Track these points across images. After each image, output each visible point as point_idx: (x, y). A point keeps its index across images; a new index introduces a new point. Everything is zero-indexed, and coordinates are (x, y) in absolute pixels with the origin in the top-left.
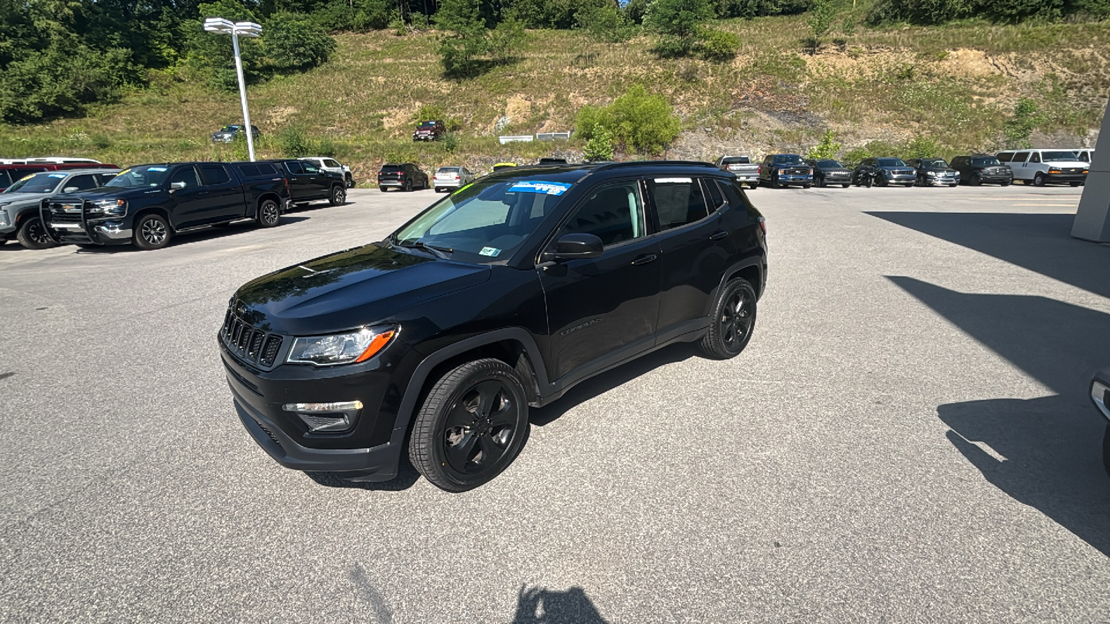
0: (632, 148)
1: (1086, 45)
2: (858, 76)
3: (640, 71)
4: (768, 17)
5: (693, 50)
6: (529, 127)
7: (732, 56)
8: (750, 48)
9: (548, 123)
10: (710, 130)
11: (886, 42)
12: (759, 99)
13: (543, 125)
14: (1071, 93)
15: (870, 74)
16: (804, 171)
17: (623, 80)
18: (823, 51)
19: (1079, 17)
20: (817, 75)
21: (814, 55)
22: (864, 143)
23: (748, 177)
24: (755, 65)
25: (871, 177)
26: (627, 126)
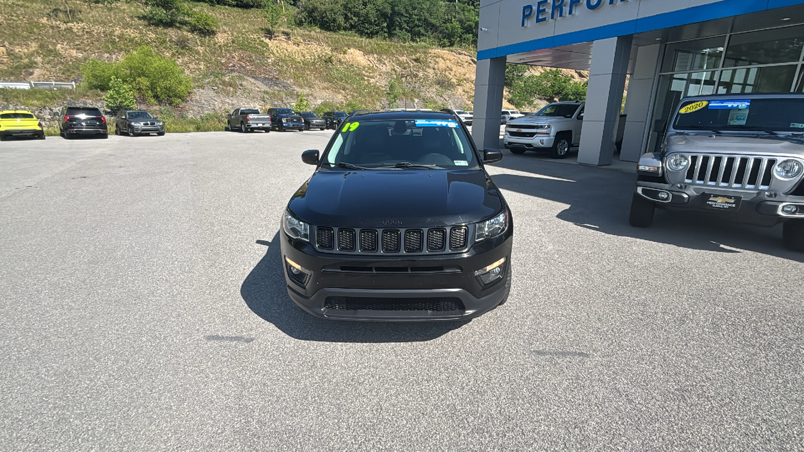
0: (153, 100)
1: (403, 56)
2: (303, 58)
3: (131, 33)
4: (227, 7)
5: (180, 23)
6: (12, 74)
7: (213, 33)
8: (226, 29)
9: (37, 72)
10: (216, 88)
11: (313, 38)
12: (243, 67)
13: (32, 74)
14: (404, 79)
15: (309, 58)
16: (299, 120)
17: (117, 40)
18: (278, 38)
19: (396, 39)
20: (278, 54)
21: (272, 40)
22: (319, 102)
23: (263, 124)
24: (233, 42)
25: (335, 123)
26: (144, 82)
